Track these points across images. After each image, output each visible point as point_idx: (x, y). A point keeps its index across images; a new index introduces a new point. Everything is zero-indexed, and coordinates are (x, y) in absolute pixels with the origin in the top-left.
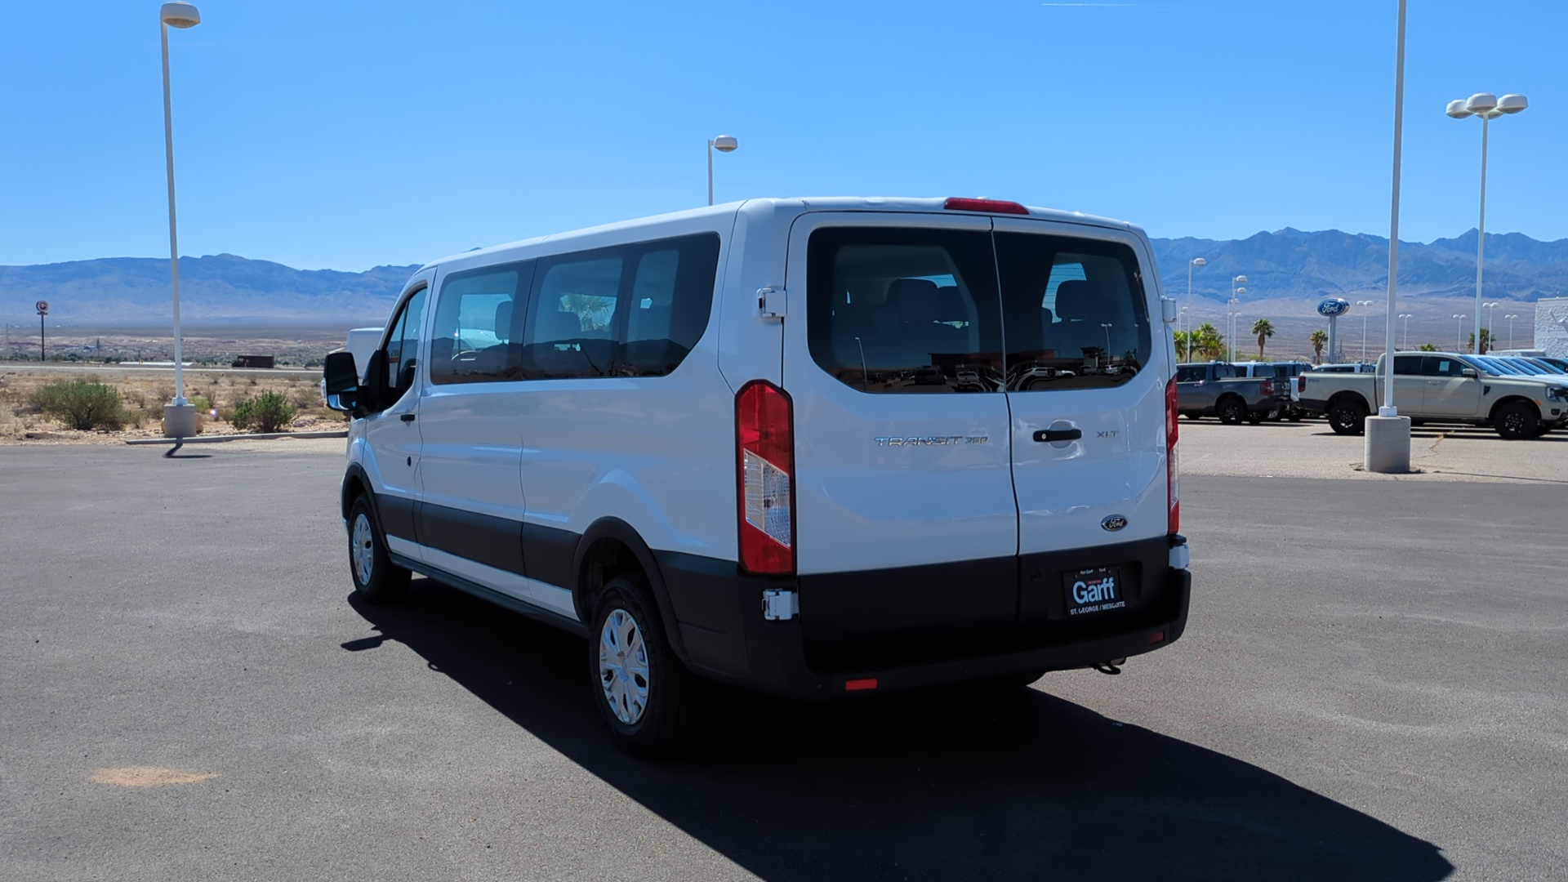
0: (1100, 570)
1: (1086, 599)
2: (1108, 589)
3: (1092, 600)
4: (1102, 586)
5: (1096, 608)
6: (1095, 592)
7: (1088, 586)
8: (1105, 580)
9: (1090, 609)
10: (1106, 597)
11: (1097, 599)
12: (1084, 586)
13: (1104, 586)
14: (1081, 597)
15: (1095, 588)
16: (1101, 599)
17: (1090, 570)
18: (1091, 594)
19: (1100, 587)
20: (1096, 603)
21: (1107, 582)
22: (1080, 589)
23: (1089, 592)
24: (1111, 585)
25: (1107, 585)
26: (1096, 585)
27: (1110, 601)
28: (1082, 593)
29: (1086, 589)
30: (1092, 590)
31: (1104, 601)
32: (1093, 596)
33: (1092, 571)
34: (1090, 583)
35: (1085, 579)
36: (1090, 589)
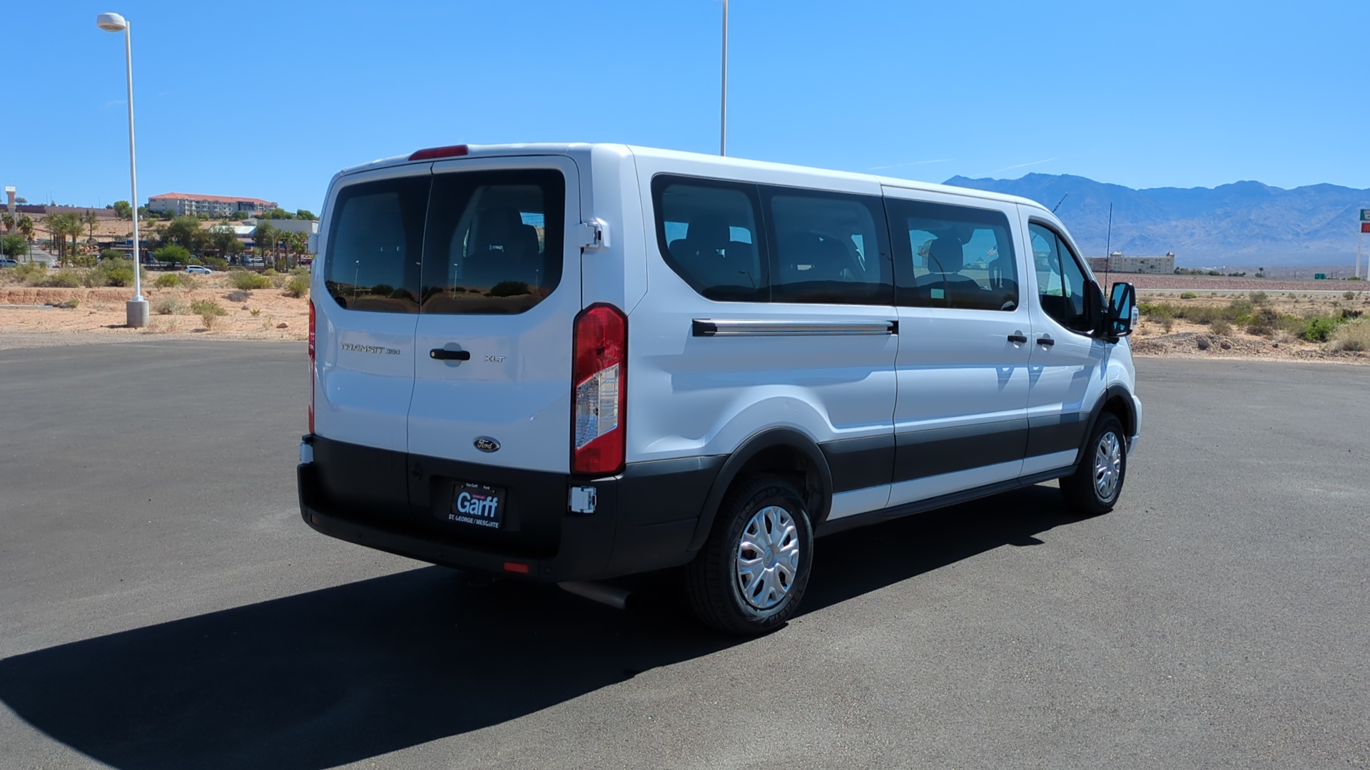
0: (484, 487)
1: (466, 510)
2: (490, 507)
3: (472, 512)
4: (485, 503)
5: (470, 521)
6: (476, 506)
7: (472, 499)
8: (490, 498)
9: (466, 519)
10: (486, 514)
11: (476, 513)
12: (469, 498)
13: (487, 503)
14: (464, 507)
15: (477, 501)
16: (480, 514)
17: (475, 484)
18: (473, 506)
19: (482, 503)
20: (475, 517)
21: (491, 501)
22: (465, 499)
23: (471, 504)
24: (494, 504)
25: (491, 504)
26: (479, 500)
27: (489, 519)
28: (466, 503)
29: (470, 501)
30: (475, 504)
31: (482, 517)
32: (474, 509)
33: (476, 486)
34: (474, 496)
35: (471, 491)
36: (473, 501)
